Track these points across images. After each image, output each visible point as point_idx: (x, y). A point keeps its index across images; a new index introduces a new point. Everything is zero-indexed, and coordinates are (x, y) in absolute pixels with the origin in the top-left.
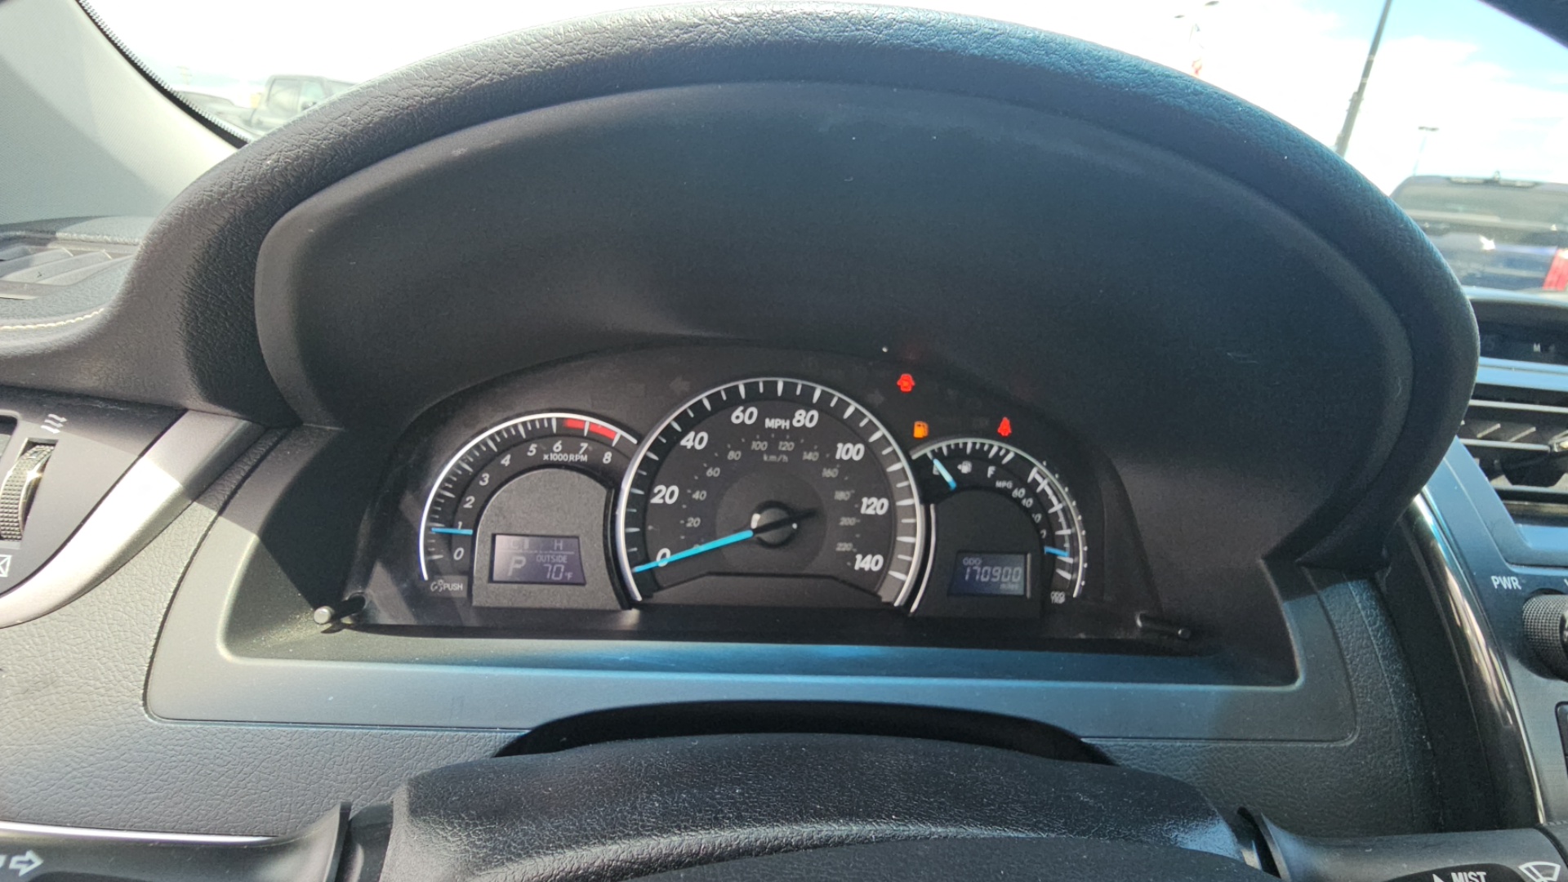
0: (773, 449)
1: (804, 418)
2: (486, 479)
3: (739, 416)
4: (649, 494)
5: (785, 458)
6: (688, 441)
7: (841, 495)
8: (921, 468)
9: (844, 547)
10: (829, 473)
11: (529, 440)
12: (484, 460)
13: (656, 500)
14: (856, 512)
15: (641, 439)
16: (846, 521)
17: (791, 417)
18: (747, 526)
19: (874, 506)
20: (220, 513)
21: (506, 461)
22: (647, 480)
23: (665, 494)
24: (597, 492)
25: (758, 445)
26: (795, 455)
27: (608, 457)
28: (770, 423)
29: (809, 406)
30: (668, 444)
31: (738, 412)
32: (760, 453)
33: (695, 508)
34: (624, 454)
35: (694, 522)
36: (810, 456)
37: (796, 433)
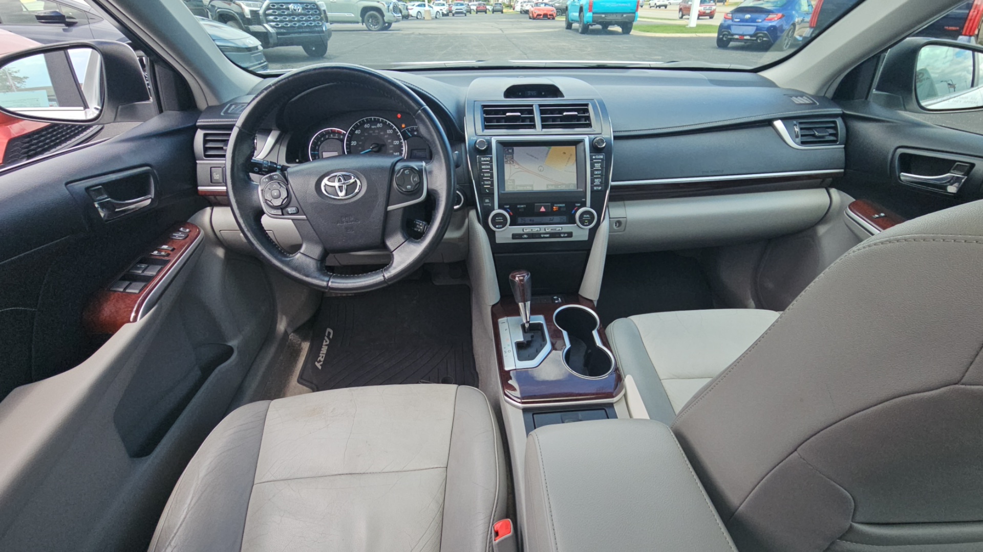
0: (374, 132)
1: (379, 125)
2: (319, 143)
3: (366, 126)
4: (350, 143)
5: (377, 134)
6: (357, 132)
7: (389, 141)
8: (404, 134)
9: (391, 151)
10: (386, 136)
11: (326, 135)
12: (318, 139)
13: (352, 144)
14: (393, 144)
15: (347, 132)
16: (391, 146)
17: (376, 125)
18: (370, 148)
19: (396, 142)
20: (280, 145)
21: (322, 139)
22: (349, 140)
23: (354, 143)
24: (340, 143)
25: (371, 132)
26: (379, 133)
27: (342, 137)
28: (373, 127)
29: (380, 123)
30: (352, 132)
31: (366, 125)
32: (371, 134)
33: (360, 146)
34: (344, 135)
35: (360, 148)
36: (382, 133)
37: (378, 129)
